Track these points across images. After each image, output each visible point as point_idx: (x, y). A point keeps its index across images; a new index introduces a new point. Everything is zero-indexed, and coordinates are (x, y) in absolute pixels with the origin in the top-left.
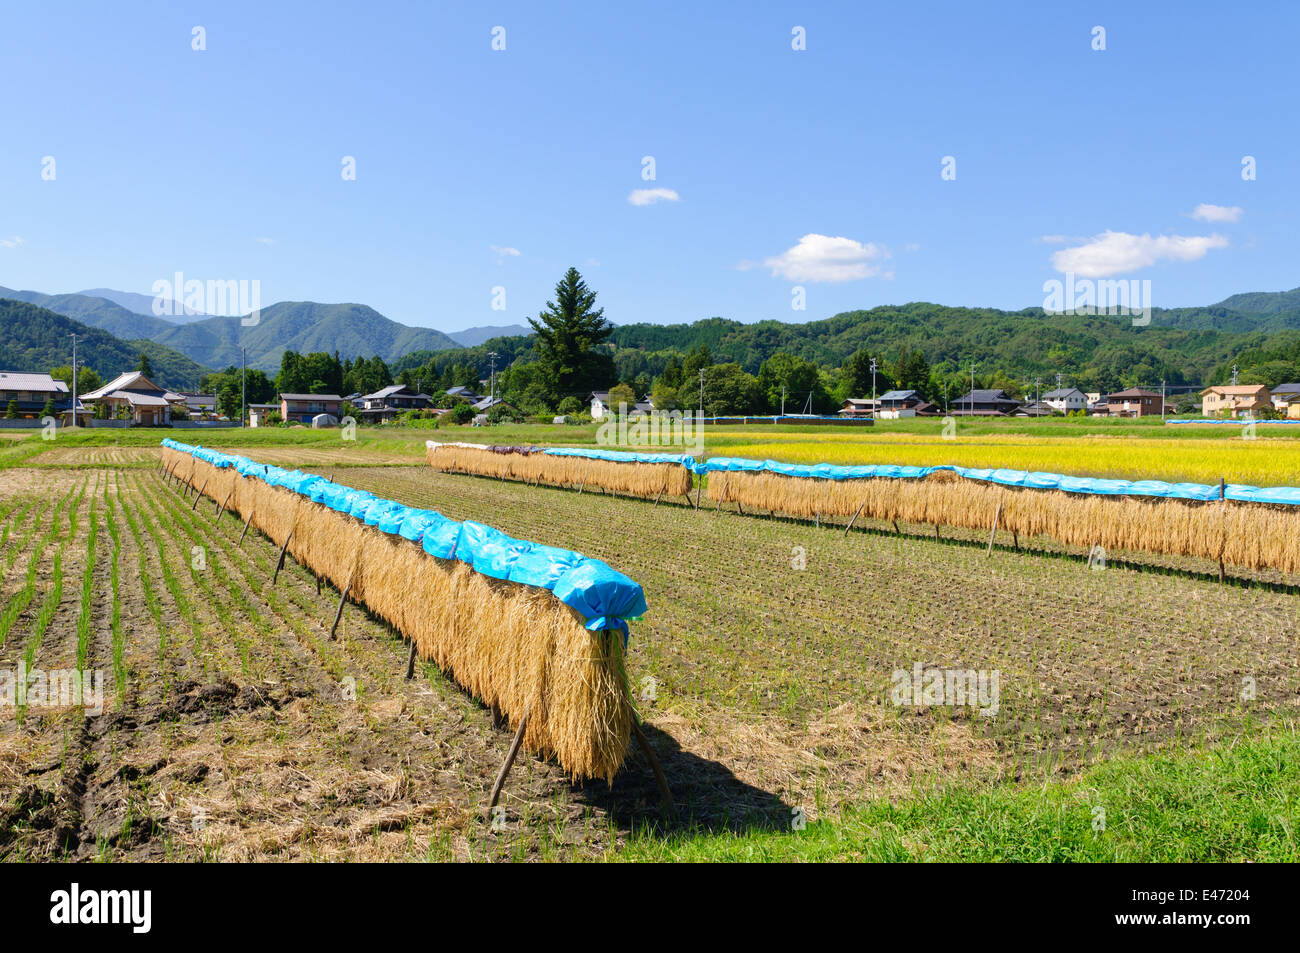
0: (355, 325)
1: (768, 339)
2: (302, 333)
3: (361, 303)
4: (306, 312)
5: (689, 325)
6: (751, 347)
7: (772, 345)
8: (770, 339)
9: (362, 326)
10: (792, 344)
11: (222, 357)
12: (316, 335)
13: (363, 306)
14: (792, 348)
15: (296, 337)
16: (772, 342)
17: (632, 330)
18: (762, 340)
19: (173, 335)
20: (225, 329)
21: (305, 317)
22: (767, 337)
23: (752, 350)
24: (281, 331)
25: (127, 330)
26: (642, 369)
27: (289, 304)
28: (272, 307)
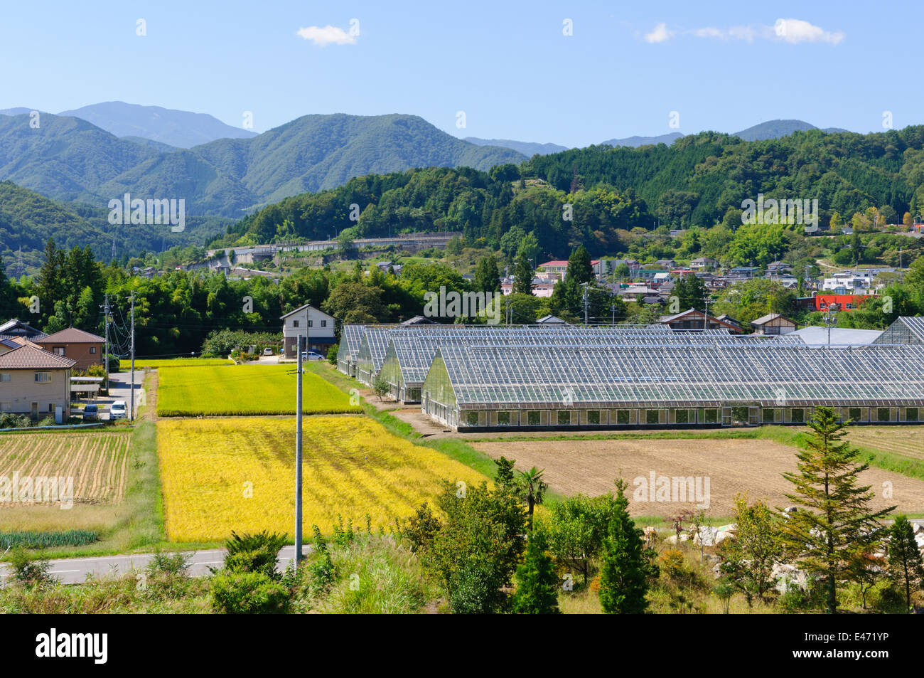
0: (399, 145)
1: (769, 164)
2: (327, 159)
3: (410, 113)
4: (335, 129)
5: (669, 145)
6: (734, 178)
7: (774, 174)
8: (771, 164)
9: (408, 147)
10: (807, 171)
11: (215, 197)
12: (343, 162)
13: (413, 117)
14: (804, 177)
15: (319, 164)
16: (774, 168)
17: (574, 157)
18: (757, 166)
19: (153, 167)
20: (229, 157)
21: (334, 136)
22: (766, 162)
23: (731, 182)
24: (300, 158)
25: (101, 162)
26: (516, 222)
27: (316, 118)
28: (293, 123)
